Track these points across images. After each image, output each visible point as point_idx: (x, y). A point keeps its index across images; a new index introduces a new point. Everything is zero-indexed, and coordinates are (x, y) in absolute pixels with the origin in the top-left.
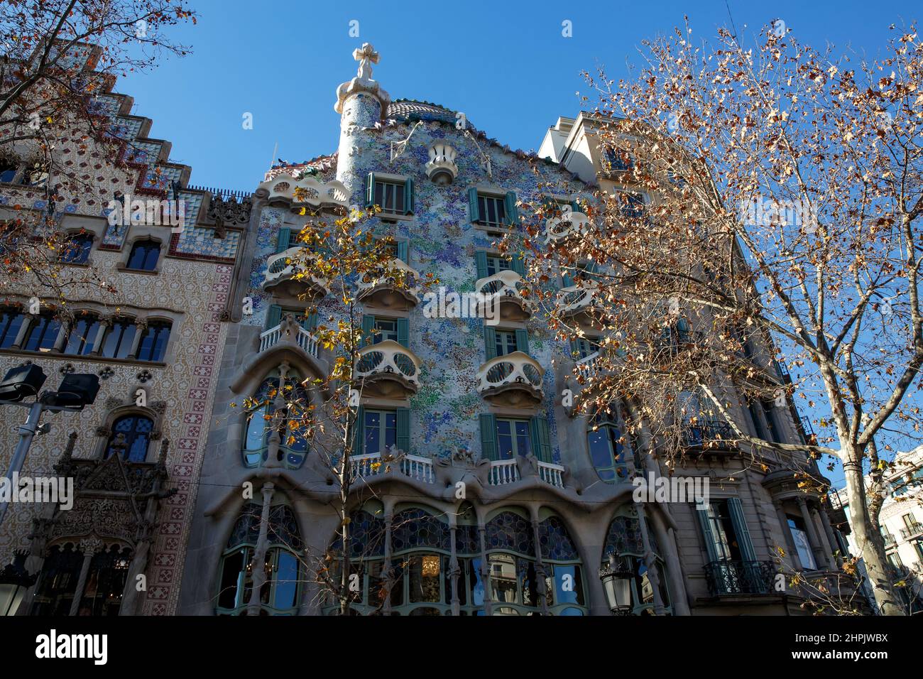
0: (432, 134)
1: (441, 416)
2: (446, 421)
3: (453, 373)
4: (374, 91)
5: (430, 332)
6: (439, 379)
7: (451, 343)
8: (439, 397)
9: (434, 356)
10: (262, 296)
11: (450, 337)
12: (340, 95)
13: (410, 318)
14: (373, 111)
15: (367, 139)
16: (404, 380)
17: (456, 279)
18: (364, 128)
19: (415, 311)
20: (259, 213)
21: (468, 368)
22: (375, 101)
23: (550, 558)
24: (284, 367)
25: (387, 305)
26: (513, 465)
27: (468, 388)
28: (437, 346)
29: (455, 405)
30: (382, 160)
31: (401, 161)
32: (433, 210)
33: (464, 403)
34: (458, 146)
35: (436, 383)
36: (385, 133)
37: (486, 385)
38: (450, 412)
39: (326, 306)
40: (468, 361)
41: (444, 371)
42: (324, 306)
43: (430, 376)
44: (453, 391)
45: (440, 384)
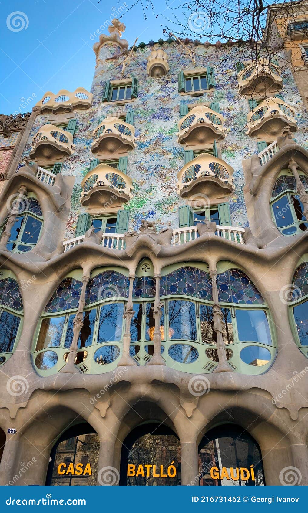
1: (148, 213)
2: (151, 216)
3: (156, 183)
4: (114, 39)
5: (143, 163)
6: (147, 191)
7: (158, 167)
8: (147, 201)
9: (145, 177)
11: (158, 163)
13: (129, 157)
14: (114, 50)
15: (108, 65)
16: (115, 191)
17: (165, 127)
19: (133, 152)
20: (34, 119)
22: (116, 45)
24: (21, 190)
25: (111, 151)
27: (170, 192)
28: (147, 170)
29: (159, 205)
30: (117, 74)
31: (130, 71)
32: (151, 92)
33: (166, 203)
34: (172, 54)
35: (145, 193)
37: (182, 186)
38: (154, 210)
39: (70, 161)
40: (171, 175)
41: (151, 184)
42: (69, 161)
43: (141, 190)
44: (157, 196)
45: (148, 193)
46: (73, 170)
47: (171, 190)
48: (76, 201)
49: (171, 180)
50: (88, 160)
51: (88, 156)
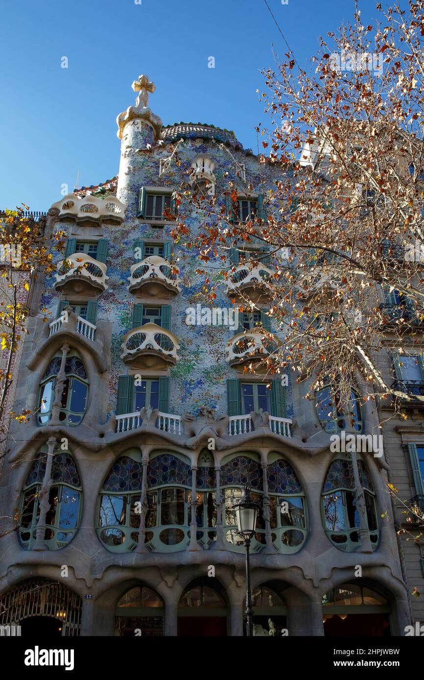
0: (196, 150)
1: (195, 382)
2: (199, 386)
3: (206, 347)
4: (146, 117)
6: (194, 353)
8: (194, 367)
9: (191, 334)
10: (54, 295)
12: (119, 124)
13: (173, 305)
14: (146, 134)
15: (140, 159)
16: (163, 355)
17: (211, 270)
18: (138, 150)
19: (176, 298)
20: (52, 228)
21: (220, 343)
22: (148, 126)
23: (276, 491)
24: (64, 349)
25: (153, 296)
26: (248, 419)
27: (219, 359)
29: (207, 373)
30: (152, 176)
31: (168, 176)
32: (194, 214)
33: (215, 371)
34: (218, 159)
35: (192, 356)
36: (156, 153)
37: (232, 356)
38: (202, 379)
39: (105, 299)
40: (219, 337)
41: (199, 346)
42: (103, 299)
43: (187, 351)
44: (205, 362)
45: (195, 357)
46: (108, 313)
47: (219, 355)
48: (117, 356)
49: (219, 343)
50: (125, 301)
51: (126, 296)
